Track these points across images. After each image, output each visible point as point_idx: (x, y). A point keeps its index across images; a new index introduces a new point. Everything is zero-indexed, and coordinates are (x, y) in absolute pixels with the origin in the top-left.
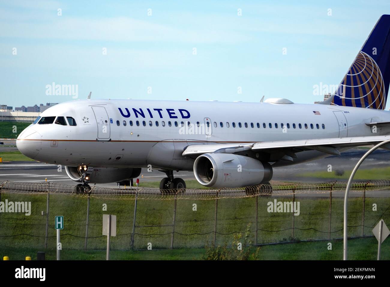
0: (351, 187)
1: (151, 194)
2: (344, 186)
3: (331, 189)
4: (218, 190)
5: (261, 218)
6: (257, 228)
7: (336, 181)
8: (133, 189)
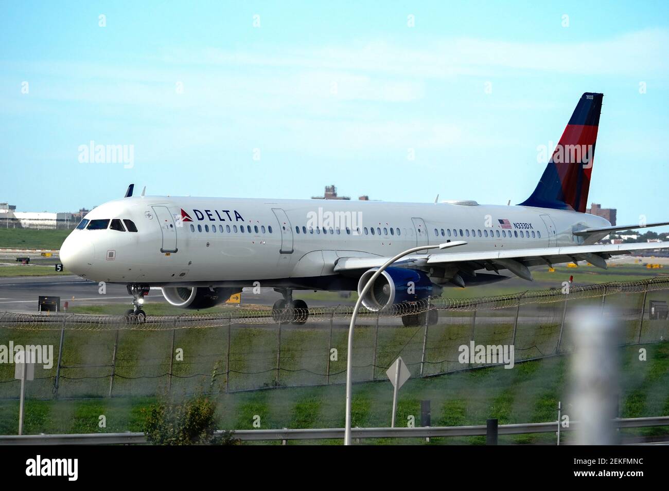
0: (359, 313)
1: (84, 322)
2: (350, 312)
3: (332, 316)
4: (176, 317)
5: (233, 356)
6: (228, 368)
7: (340, 305)
8: (59, 316)
